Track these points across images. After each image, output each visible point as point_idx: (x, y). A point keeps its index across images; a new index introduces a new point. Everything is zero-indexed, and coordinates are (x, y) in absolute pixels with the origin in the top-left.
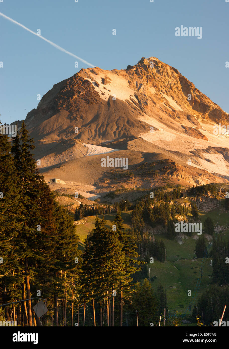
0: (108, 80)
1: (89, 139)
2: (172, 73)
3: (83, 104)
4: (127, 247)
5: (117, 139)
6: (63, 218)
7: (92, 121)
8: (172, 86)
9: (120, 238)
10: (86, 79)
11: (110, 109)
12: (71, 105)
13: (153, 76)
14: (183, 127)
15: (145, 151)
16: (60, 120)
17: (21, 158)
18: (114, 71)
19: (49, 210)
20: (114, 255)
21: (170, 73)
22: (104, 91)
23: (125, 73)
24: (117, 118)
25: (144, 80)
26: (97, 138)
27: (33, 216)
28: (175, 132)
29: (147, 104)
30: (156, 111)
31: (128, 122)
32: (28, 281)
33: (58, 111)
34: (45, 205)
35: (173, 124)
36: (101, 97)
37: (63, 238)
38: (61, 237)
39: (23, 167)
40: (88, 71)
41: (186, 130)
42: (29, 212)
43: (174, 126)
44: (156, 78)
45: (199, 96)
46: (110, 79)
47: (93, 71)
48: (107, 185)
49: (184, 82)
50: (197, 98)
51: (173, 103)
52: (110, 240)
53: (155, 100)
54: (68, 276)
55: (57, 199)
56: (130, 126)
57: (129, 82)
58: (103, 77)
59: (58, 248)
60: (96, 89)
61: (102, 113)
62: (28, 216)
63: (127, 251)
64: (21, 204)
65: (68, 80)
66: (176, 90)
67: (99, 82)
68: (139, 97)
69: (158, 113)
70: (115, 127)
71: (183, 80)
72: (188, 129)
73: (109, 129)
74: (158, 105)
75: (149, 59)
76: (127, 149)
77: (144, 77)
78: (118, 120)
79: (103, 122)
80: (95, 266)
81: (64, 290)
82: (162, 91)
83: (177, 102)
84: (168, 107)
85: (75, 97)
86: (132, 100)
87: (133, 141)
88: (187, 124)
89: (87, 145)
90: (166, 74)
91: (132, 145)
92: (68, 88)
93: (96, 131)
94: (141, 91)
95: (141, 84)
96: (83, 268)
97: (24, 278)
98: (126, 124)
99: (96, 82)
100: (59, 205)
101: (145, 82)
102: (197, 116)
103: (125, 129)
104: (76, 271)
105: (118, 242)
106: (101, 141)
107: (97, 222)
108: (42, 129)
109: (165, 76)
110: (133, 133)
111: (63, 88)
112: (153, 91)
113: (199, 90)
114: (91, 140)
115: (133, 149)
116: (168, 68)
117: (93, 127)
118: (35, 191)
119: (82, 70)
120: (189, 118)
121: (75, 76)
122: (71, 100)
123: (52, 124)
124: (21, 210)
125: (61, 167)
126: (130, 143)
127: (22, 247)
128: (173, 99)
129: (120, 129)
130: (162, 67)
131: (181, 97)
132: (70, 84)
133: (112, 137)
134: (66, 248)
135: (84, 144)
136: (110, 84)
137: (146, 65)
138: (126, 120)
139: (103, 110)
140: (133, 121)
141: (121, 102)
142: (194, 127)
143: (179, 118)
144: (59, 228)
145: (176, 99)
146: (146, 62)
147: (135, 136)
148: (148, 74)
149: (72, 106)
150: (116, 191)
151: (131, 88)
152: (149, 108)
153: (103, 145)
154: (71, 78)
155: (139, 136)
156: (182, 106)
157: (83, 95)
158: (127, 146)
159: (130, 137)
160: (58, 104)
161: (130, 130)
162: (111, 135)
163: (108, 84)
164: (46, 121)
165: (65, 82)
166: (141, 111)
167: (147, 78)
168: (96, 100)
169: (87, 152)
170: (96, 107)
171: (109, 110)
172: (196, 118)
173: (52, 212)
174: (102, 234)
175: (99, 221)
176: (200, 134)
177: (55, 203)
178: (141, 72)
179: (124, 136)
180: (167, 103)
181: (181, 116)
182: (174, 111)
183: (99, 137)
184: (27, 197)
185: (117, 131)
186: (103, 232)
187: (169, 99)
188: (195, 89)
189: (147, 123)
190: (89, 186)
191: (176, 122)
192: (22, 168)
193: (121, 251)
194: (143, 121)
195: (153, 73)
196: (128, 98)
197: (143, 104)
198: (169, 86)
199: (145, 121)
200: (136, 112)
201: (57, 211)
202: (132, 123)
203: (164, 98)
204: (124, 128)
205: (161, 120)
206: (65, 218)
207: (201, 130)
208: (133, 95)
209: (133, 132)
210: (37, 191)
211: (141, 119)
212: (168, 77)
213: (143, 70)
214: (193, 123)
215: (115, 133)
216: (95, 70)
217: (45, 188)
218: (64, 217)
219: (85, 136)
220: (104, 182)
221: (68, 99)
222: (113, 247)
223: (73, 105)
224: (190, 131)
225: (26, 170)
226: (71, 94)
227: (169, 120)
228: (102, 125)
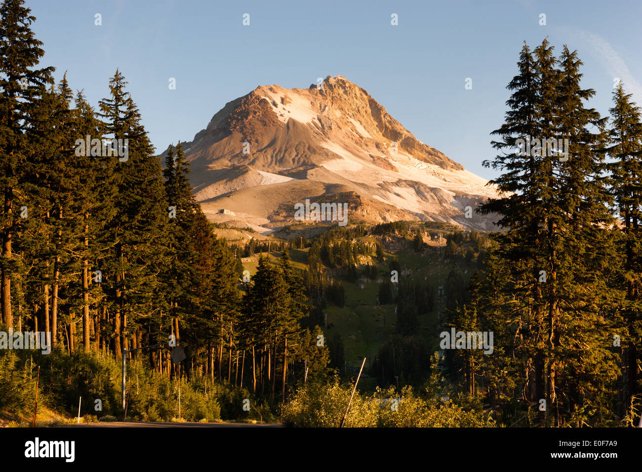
0: (288, 100)
1: (264, 166)
2: (361, 94)
3: (258, 126)
4: (294, 289)
5: (296, 168)
6: (221, 253)
7: (269, 146)
8: (360, 109)
9: (287, 279)
10: (263, 97)
11: (290, 132)
12: (245, 126)
13: (339, 97)
14: (372, 156)
15: (327, 182)
16: (232, 143)
17: (175, 182)
18: (296, 90)
19: (205, 243)
20: (279, 297)
21: (358, 95)
22: (283, 112)
23: (307, 92)
24: (297, 143)
25: (328, 102)
26: (273, 164)
27: (185, 249)
28: (362, 161)
29: (331, 129)
30: (341, 137)
31: (309, 148)
32: (177, 323)
33: (230, 133)
34: (201, 238)
35: (360, 152)
36: (279, 119)
37: (220, 276)
38: (218, 275)
39: (177, 193)
40: (265, 89)
41: (374, 160)
42: (181, 245)
43: (360, 154)
44: (342, 99)
45: (390, 122)
46: (290, 99)
47: (271, 89)
48: (282, 219)
49: (374, 105)
50: (388, 124)
51: (360, 129)
52: (274, 280)
53: (340, 124)
54: (225, 319)
55: (216, 231)
56: (312, 153)
57: (312, 103)
58: (283, 97)
59: (214, 287)
60: (275, 109)
61: (280, 137)
62: (180, 249)
63: (293, 293)
64: (172, 236)
65: (243, 98)
66: (364, 114)
67: (278, 101)
68: (322, 121)
69: (343, 139)
70: (295, 153)
71: (372, 103)
72: (376, 159)
73: (286, 155)
74: (343, 130)
75: (335, 78)
76: (307, 178)
77: (329, 98)
78: (297, 145)
79: (281, 147)
80: (256, 310)
81: (220, 335)
82: (348, 114)
83: (365, 127)
84: (354, 133)
85: (250, 117)
86: (315, 124)
87: (314, 170)
88: (375, 152)
89: (262, 173)
90: (354, 95)
91: (312, 175)
92: (243, 107)
93: (272, 157)
94: (325, 113)
95: (326, 106)
96: (242, 311)
97: (172, 320)
98: (306, 150)
99: (274, 102)
100: (217, 238)
101: (330, 104)
102: (388, 145)
103: (306, 156)
104: (234, 314)
105: (283, 282)
106: (278, 169)
107: (261, 259)
108: (211, 152)
109: (352, 98)
110: (314, 162)
111: (236, 107)
112: (338, 114)
113: (391, 115)
114: (267, 167)
115: (313, 178)
116: (357, 89)
117: (270, 153)
118: (188, 221)
119: (259, 87)
120: (378, 146)
121: (251, 94)
122: (246, 121)
123: (222, 147)
124: (171, 242)
125: (231, 197)
126: (310, 172)
127: (171, 285)
128: (361, 124)
129: (299, 156)
130: (350, 87)
131: (369, 122)
132: (245, 103)
133: (290, 166)
134: (223, 288)
135: (259, 171)
136: (291, 104)
137: (331, 85)
138: (307, 146)
139: (281, 135)
140: (314, 147)
141: (302, 125)
142: (383, 156)
143: (367, 145)
144: (216, 264)
145: (364, 124)
146: (332, 81)
147: (316, 164)
148: (334, 95)
149: (246, 128)
150: (292, 225)
151: (313, 110)
152: (333, 133)
153: (280, 173)
154: (247, 96)
155: (321, 165)
156: (370, 132)
157: (259, 116)
158: (306, 175)
159: (311, 165)
160: (230, 126)
161: (311, 158)
162: (289, 162)
163: (288, 105)
164: (216, 144)
165: (239, 100)
166: (324, 136)
167: (332, 99)
168: (273, 122)
169: (261, 180)
170: (273, 129)
171: (288, 133)
172: (386, 147)
173: (208, 246)
174: (265, 273)
175: (263, 258)
176: (390, 164)
177: (212, 236)
178: (326, 93)
179: (304, 164)
180: (354, 129)
181: (369, 144)
182: (362, 137)
183: (276, 164)
184: (178, 228)
185: (297, 158)
186: (266, 271)
187: (357, 124)
188: (386, 114)
189: (331, 150)
190: (262, 219)
191: (363, 151)
192: (175, 195)
193: (287, 293)
194: (326, 147)
195: (339, 94)
196: (310, 121)
197: (326, 129)
198: (357, 109)
199: (328, 148)
200: (318, 137)
201: (214, 245)
202: (313, 150)
203: (351, 122)
204: (304, 155)
205: (346, 147)
206: (224, 254)
207: (390, 161)
208: (316, 118)
209: (314, 159)
210: (191, 222)
211: (324, 145)
212: (357, 98)
213: (328, 90)
214: (383, 152)
215: (294, 160)
216: (274, 87)
217: (201, 219)
218: (223, 252)
219: (260, 163)
220: (279, 215)
221: (242, 119)
222: (277, 288)
223: (248, 126)
224: (379, 161)
225: (179, 197)
226: (246, 114)
227: (355, 147)
228: (280, 151)
